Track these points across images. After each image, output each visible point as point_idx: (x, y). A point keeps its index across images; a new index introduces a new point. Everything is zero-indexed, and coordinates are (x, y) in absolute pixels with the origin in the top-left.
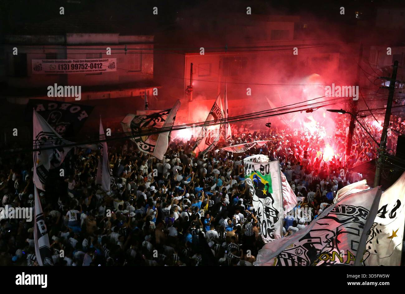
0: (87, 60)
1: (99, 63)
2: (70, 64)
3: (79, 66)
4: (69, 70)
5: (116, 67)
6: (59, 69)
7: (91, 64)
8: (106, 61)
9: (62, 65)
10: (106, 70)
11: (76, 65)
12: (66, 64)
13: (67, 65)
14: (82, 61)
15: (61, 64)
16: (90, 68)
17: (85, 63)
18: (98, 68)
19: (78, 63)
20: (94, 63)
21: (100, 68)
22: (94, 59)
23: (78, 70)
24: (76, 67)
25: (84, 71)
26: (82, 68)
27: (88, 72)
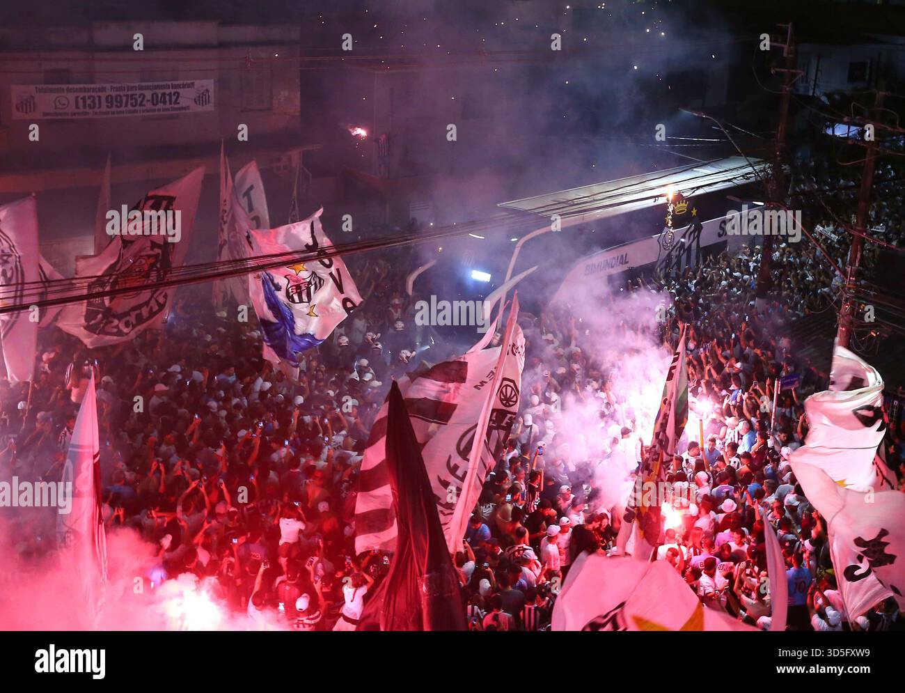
0: (144, 84)
1: (173, 91)
2: (103, 95)
3: (124, 99)
4: (101, 110)
5: (212, 100)
6: (77, 107)
7: (153, 95)
8: (189, 86)
9: (84, 98)
10: (187, 108)
11: (116, 97)
12: (94, 94)
13: (97, 99)
14: (130, 88)
15: (82, 95)
16: (149, 103)
17: (138, 92)
18: (170, 103)
19: (121, 93)
20: (160, 92)
21: (176, 103)
22: (160, 83)
23: (123, 108)
24: (117, 102)
25: (135, 111)
26: (132, 104)
27: (145, 114)
